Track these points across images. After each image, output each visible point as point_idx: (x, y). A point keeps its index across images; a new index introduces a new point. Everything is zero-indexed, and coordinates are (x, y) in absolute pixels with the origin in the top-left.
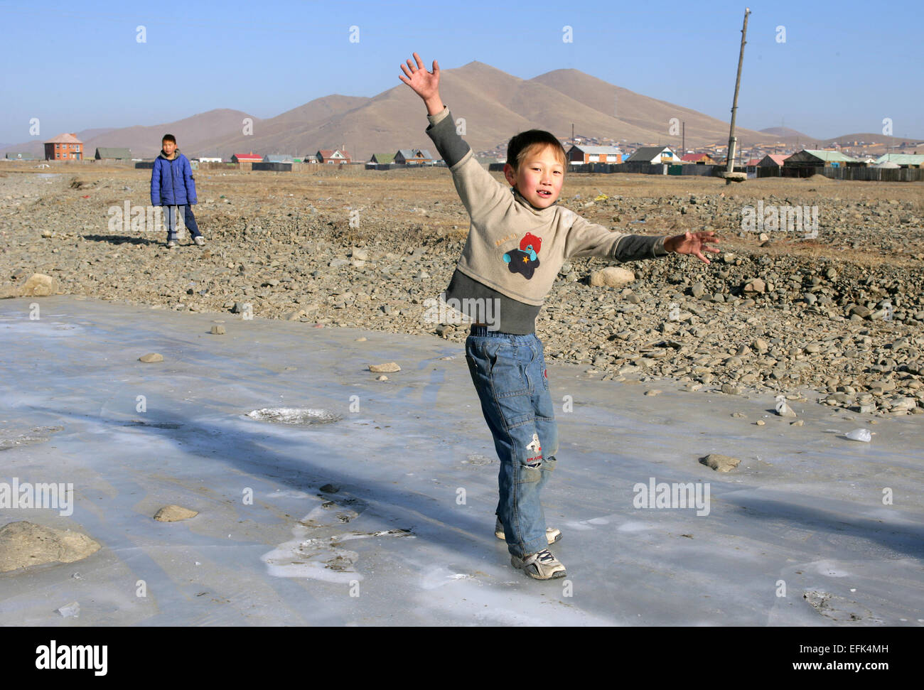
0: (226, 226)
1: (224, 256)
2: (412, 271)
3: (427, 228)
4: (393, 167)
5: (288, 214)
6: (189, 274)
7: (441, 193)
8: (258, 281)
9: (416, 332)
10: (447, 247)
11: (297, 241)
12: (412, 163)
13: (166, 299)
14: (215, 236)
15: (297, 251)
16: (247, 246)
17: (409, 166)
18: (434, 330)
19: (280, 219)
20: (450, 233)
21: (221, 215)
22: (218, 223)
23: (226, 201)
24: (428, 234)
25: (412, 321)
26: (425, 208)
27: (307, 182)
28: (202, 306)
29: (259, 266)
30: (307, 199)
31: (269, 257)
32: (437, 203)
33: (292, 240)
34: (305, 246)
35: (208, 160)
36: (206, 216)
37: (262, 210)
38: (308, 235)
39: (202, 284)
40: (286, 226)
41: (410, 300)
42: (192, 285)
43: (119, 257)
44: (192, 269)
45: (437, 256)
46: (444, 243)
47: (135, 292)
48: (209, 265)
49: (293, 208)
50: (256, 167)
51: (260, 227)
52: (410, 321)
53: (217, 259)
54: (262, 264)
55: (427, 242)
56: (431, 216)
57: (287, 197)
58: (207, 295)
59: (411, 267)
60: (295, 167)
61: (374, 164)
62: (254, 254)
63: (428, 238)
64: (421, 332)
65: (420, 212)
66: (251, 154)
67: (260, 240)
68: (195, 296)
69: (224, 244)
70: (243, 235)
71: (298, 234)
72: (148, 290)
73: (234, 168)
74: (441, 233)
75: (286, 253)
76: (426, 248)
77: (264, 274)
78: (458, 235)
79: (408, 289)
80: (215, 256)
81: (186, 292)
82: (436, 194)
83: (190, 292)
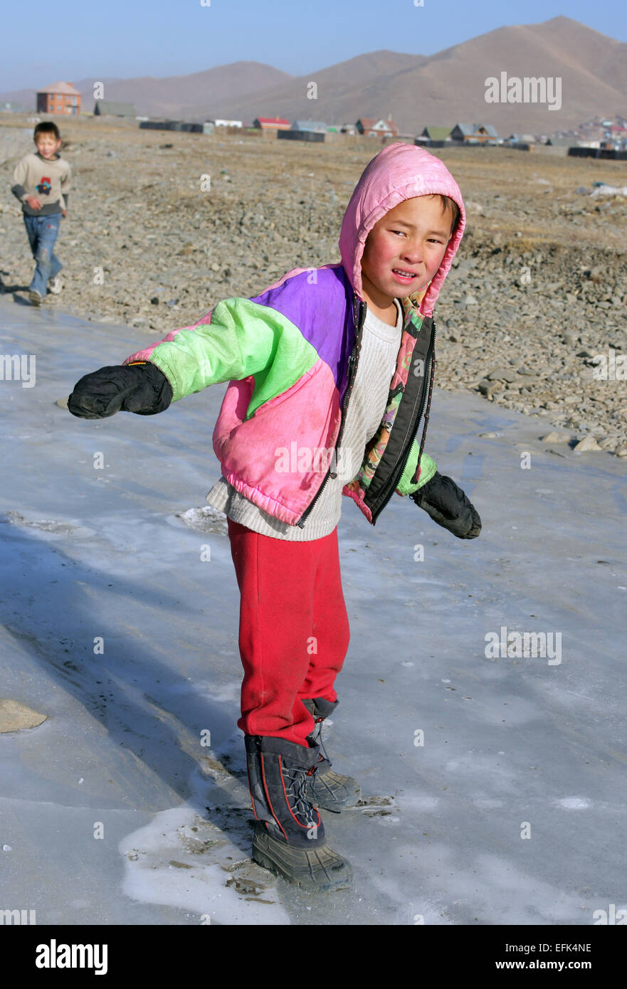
0: (219, 212)
1: (209, 254)
2: (454, 293)
3: (480, 233)
4: (449, 145)
5: (300, 201)
6: (158, 276)
7: (504, 183)
8: (246, 293)
9: (451, 386)
10: (505, 261)
11: (307, 239)
12: (473, 140)
13: (123, 309)
14: (203, 225)
15: (305, 253)
16: (242, 241)
17: (469, 144)
18: (475, 385)
19: (289, 207)
20: (511, 242)
21: (215, 197)
22: (210, 208)
23: (226, 178)
24: (480, 242)
25: (446, 369)
26: (481, 202)
27: (339, 159)
28: (168, 322)
29: (252, 270)
30: (329, 181)
31: (266, 259)
32: (497, 197)
33: (301, 237)
34: (316, 246)
35: (225, 123)
36: (197, 197)
37: (268, 193)
38: (322, 231)
39: (174, 290)
40: (295, 216)
41: (448, 336)
42: (160, 293)
43: (77, 245)
44: (165, 269)
45: (490, 273)
46: (501, 256)
47: (86, 296)
48: (188, 265)
49: (309, 193)
50: (283, 135)
51: (262, 217)
52: (443, 368)
53: (199, 257)
54: (255, 267)
55: (478, 252)
56: (488, 215)
57: (304, 177)
58: (176, 307)
59: (453, 287)
60: (328, 138)
61: (425, 139)
62: (248, 253)
63: (480, 247)
64: (457, 387)
65: (474, 209)
66: (278, 119)
67: (260, 234)
68: (161, 307)
69: (213, 236)
70: (239, 226)
71: (309, 229)
72: (102, 294)
73: (255, 134)
74: (498, 241)
75: (290, 255)
76: (477, 260)
77: (257, 283)
78: (521, 246)
79: (445, 319)
80: (198, 253)
81: (150, 302)
82: (498, 184)
83: (155, 301)
